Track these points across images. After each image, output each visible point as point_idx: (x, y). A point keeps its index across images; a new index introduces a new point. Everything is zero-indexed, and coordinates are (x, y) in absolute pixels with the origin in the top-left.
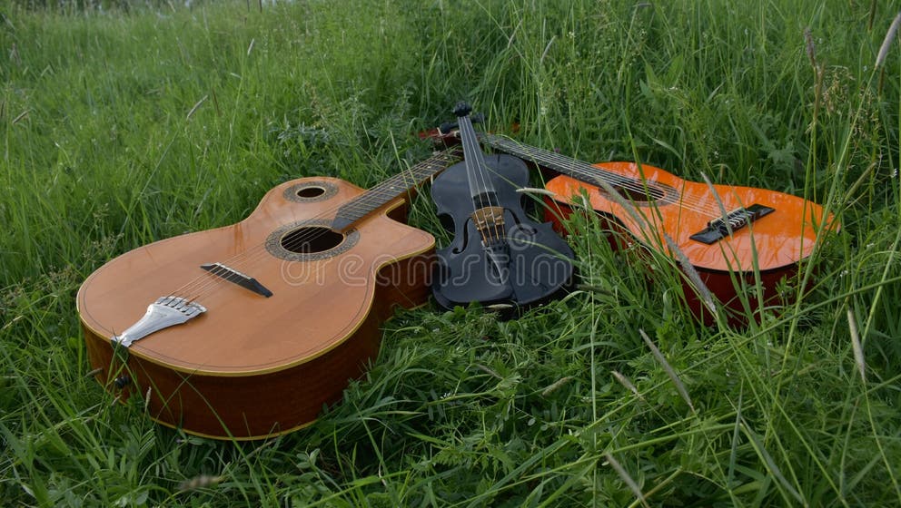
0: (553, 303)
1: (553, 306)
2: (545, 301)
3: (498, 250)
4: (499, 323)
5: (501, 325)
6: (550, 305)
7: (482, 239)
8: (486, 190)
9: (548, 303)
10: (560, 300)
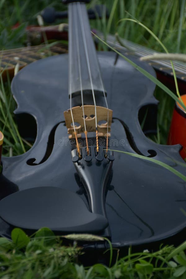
0: (165, 249)
1: (164, 255)
2: (154, 246)
3: (94, 166)
4: (77, 266)
5: (80, 269)
6: (160, 252)
7: (74, 148)
8: (93, 88)
9: (158, 250)
10: (176, 246)
